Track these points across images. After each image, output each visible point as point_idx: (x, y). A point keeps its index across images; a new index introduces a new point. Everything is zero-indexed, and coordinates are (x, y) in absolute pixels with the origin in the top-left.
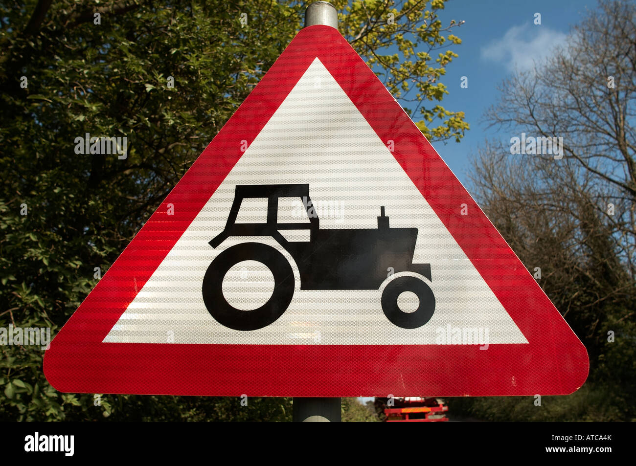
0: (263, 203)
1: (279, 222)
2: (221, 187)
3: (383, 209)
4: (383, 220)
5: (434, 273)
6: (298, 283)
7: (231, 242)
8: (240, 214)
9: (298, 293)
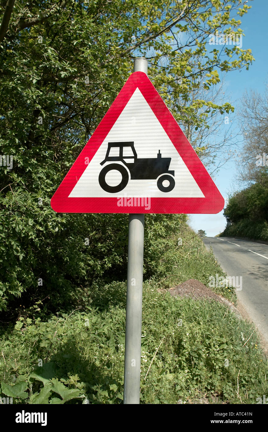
0: (118, 149)
1: (123, 156)
2: (103, 143)
3: (159, 151)
4: (159, 155)
5: (175, 173)
6: (130, 177)
7: (108, 163)
8: (110, 153)
9: (130, 181)
